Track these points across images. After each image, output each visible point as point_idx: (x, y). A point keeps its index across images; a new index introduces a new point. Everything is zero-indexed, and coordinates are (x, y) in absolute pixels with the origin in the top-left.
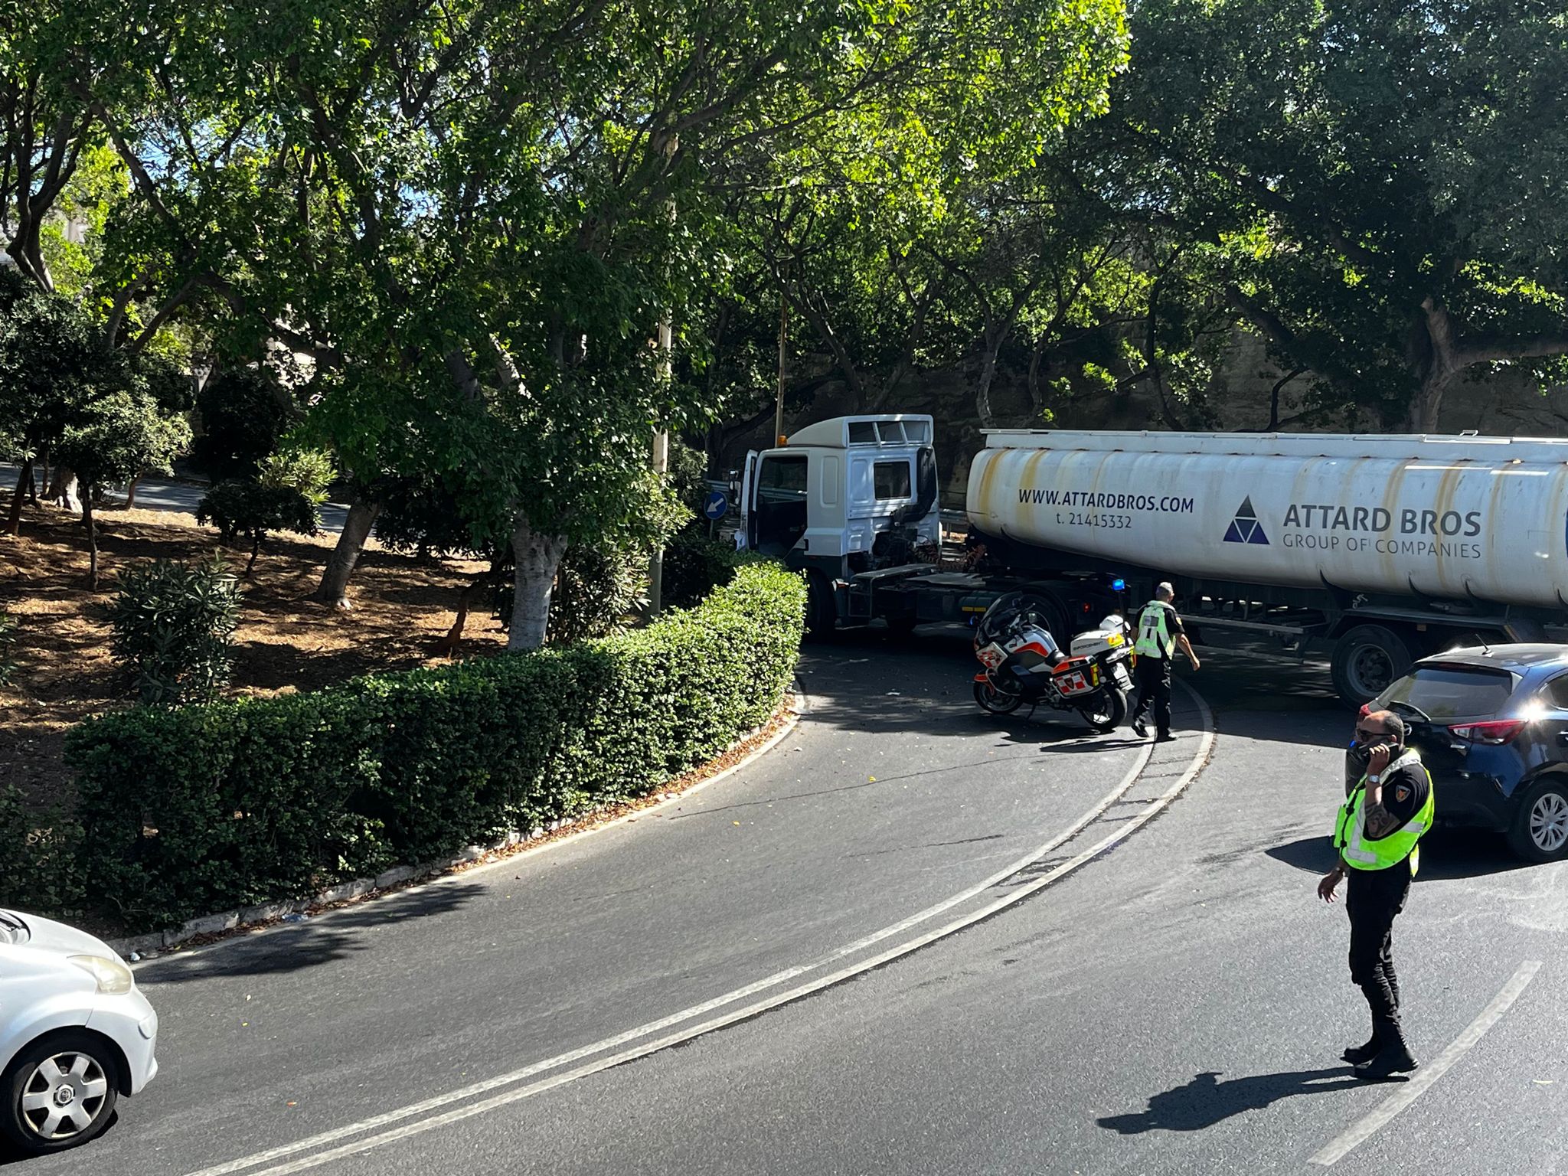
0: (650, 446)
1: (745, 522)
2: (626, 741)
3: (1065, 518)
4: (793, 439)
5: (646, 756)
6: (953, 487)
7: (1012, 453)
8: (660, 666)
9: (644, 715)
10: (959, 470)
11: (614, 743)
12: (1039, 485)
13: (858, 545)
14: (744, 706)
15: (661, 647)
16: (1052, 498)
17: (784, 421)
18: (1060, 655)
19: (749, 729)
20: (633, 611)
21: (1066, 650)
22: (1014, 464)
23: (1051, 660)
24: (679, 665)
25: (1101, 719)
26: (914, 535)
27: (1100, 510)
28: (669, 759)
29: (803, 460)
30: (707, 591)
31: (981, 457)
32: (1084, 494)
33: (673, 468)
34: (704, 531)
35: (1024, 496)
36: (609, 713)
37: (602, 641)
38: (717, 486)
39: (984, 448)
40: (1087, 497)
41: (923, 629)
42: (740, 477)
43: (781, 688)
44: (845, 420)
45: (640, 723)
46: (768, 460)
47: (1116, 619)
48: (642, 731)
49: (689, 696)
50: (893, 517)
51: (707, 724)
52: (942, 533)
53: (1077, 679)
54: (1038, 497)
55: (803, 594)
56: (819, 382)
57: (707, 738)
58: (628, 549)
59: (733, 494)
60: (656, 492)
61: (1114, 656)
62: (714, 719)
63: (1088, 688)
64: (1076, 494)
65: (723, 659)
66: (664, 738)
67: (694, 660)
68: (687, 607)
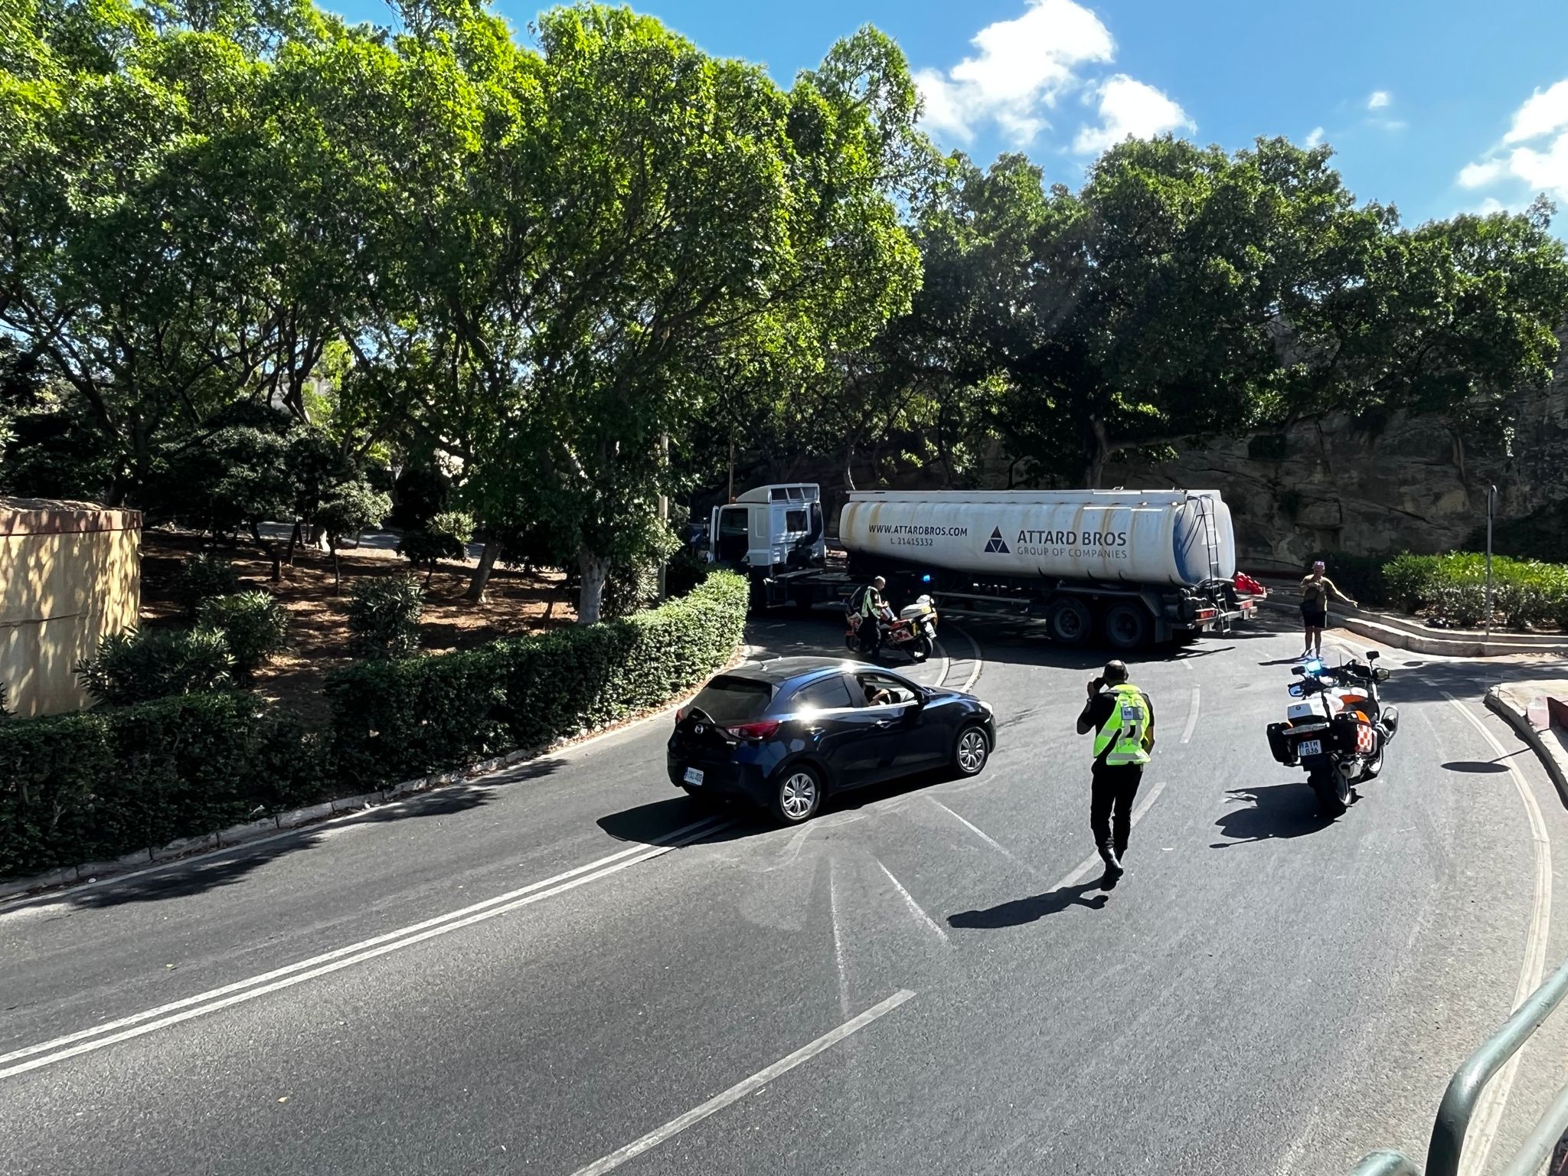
0: (657, 505)
1: (712, 547)
2: (647, 675)
3: (896, 540)
4: (740, 498)
5: (659, 683)
6: (832, 524)
7: (863, 505)
8: (666, 631)
9: (657, 659)
10: (835, 516)
11: (640, 676)
12: (880, 524)
13: (778, 559)
14: (714, 653)
15: (666, 620)
16: (888, 530)
17: (734, 489)
18: (895, 619)
19: (718, 666)
20: (649, 600)
22: (866, 509)
23: (890, 622)
24: (677, 630)
25: (918, 654)
26: (810, 552)
27: (915, 536)
28: (672, 684)
29: (745, 511)
30: (692, 587)
31: (847, 506)
32: (906, 527)
33: (670, 516)
34: (689, 553)
35: (872, 529)
36: (637, 659)
37: (633, 618)
38: (696, 527)
39: (848, 501)
40: (908, 529)
41: (815, 606)
42: (709, 521)
43: (736, 642)
44: (769, 488)
45: (655, 664)
46: (725, 510)
47: (926, 597)
48: (656, 669)
49: (683, 648)
50: (798, 542)
51: (694, 664)
52: (826, 551)
53: (904, 632)
54: (880, 529)
55: (747, 588)
56: (754, 465)
57: (694, 672)
58: (646, 564)
59: (706, 531)
60: (662, 531)
61: (925, 619)
62: (697, 661)
63: (911, 637)
64: (901, 527)
65: (702, 626)
66: (669, 673)
67: (685, 627)
68: (680, 596)
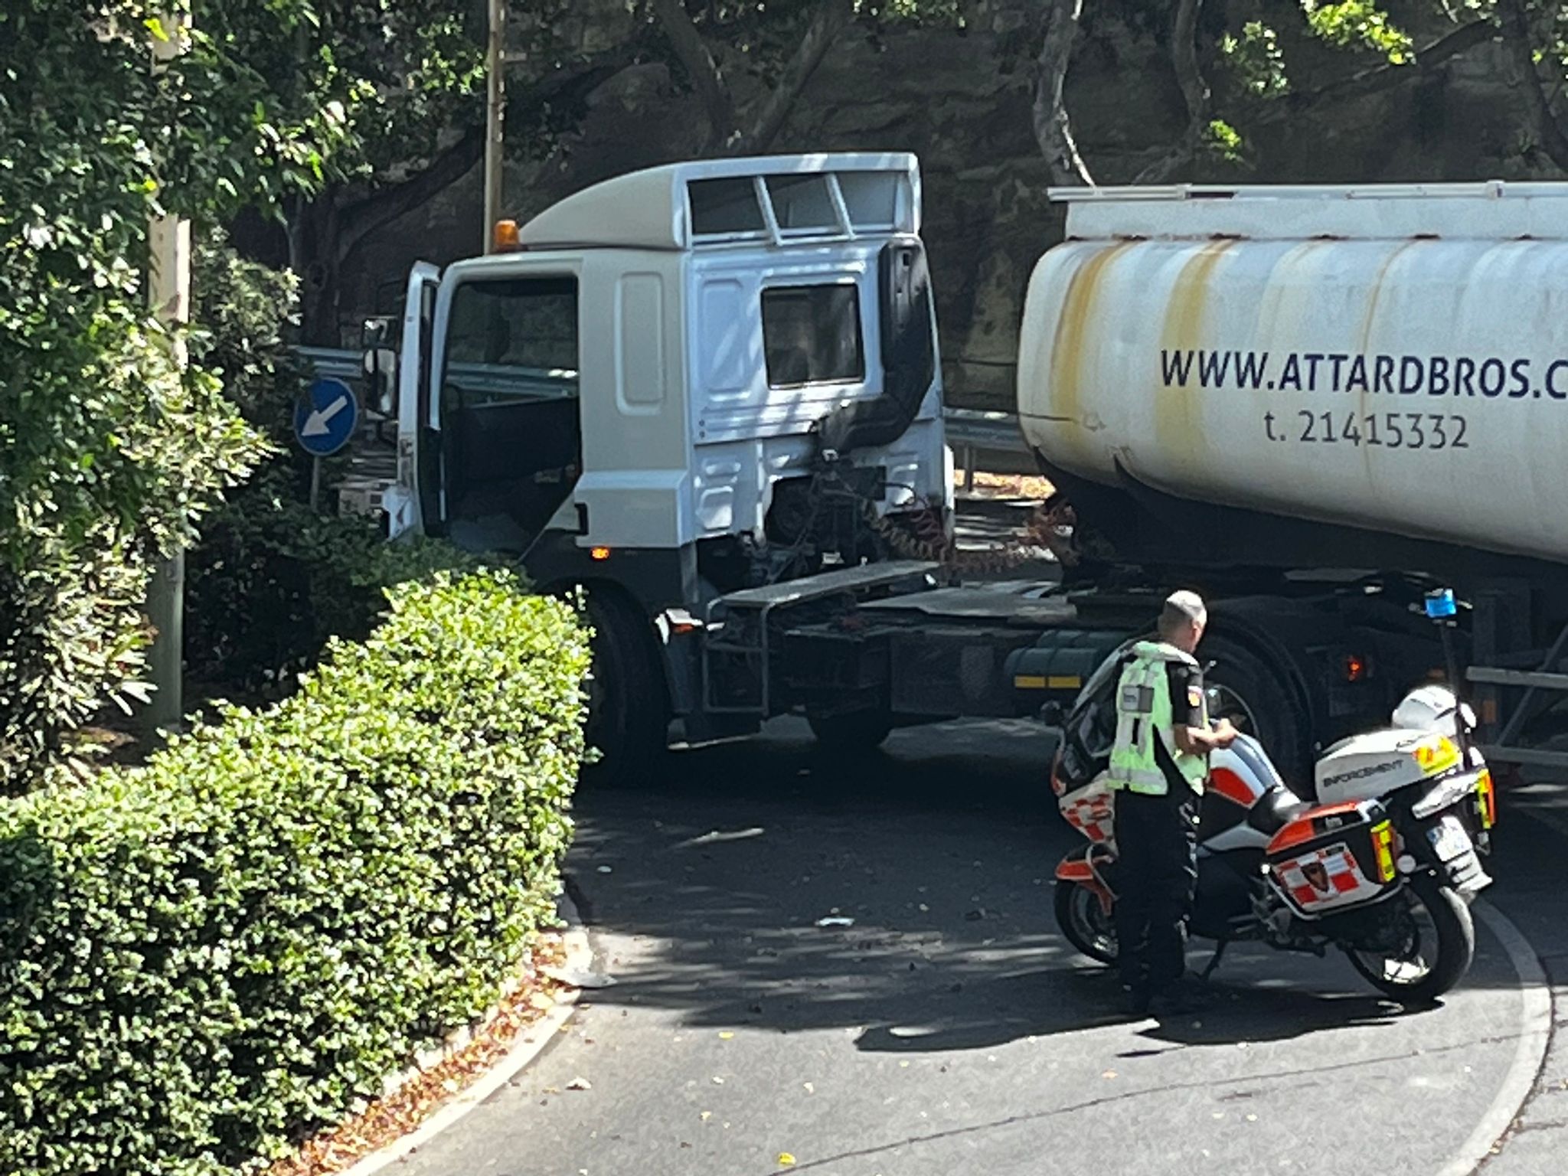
0: (140, 256)
1: (409, 462)
2: (100, 1080)
3: (1289, 423)
4: (546, 223)
5: (156, 1121)
6: (979, 346)
7: (1135, 253)
8: (190, 868)
9: (147, 1005)
10: (993, 303)
11: (67, 1085)
12: (1215, 340)
13: (723, 518)
14: (424, 971)
15: (190, 816)
16: (1251, 372)
17: (507, 180)
18: (1286, 800)
19: (438, 1033)
20: (107, 716)
21: (1305, 787)
22: (1141, 285)
23: (1264, 815)
24: (243, 863)
25: (1408, 972)
26: (878, 482)
27: (1380, 402)
28: (221, 1125)
29: (565, 286)
30: (315, 656)
31: (1052, 265)
32: (1338, 359)
33: (205, 312)
34: (296, 491)
35: (1174, 369)
36: (49, 1004)
37: (24, 806)
38: (328, 362)
39: (1059, 239)
40: (1346, 368)
41: (900, 740)
42: (394, 337)
43: (524, 916)
44: (680, 173)
45: (138, 1030)
46: (468, 286)
47: (1437, 697)
48: (143, 1051)
49: (272, 948)
50: (817, 436)
51: (324, 1023)
52: (953, 477)
53: (1335, 863)
54: (1212, 370)
55: (579, 656)
56: (602, 70)
57: (326, 1063)
58: (89, 548)
59: (375, 384)
60: (165, 387)
61: (1434, 800)
62: (341, 1010)
63: (1367, 889)
64: (1314, 358)
65: (363, 842)
66: (204, 1068)
67: (283, 847)
68: (258, 702)
